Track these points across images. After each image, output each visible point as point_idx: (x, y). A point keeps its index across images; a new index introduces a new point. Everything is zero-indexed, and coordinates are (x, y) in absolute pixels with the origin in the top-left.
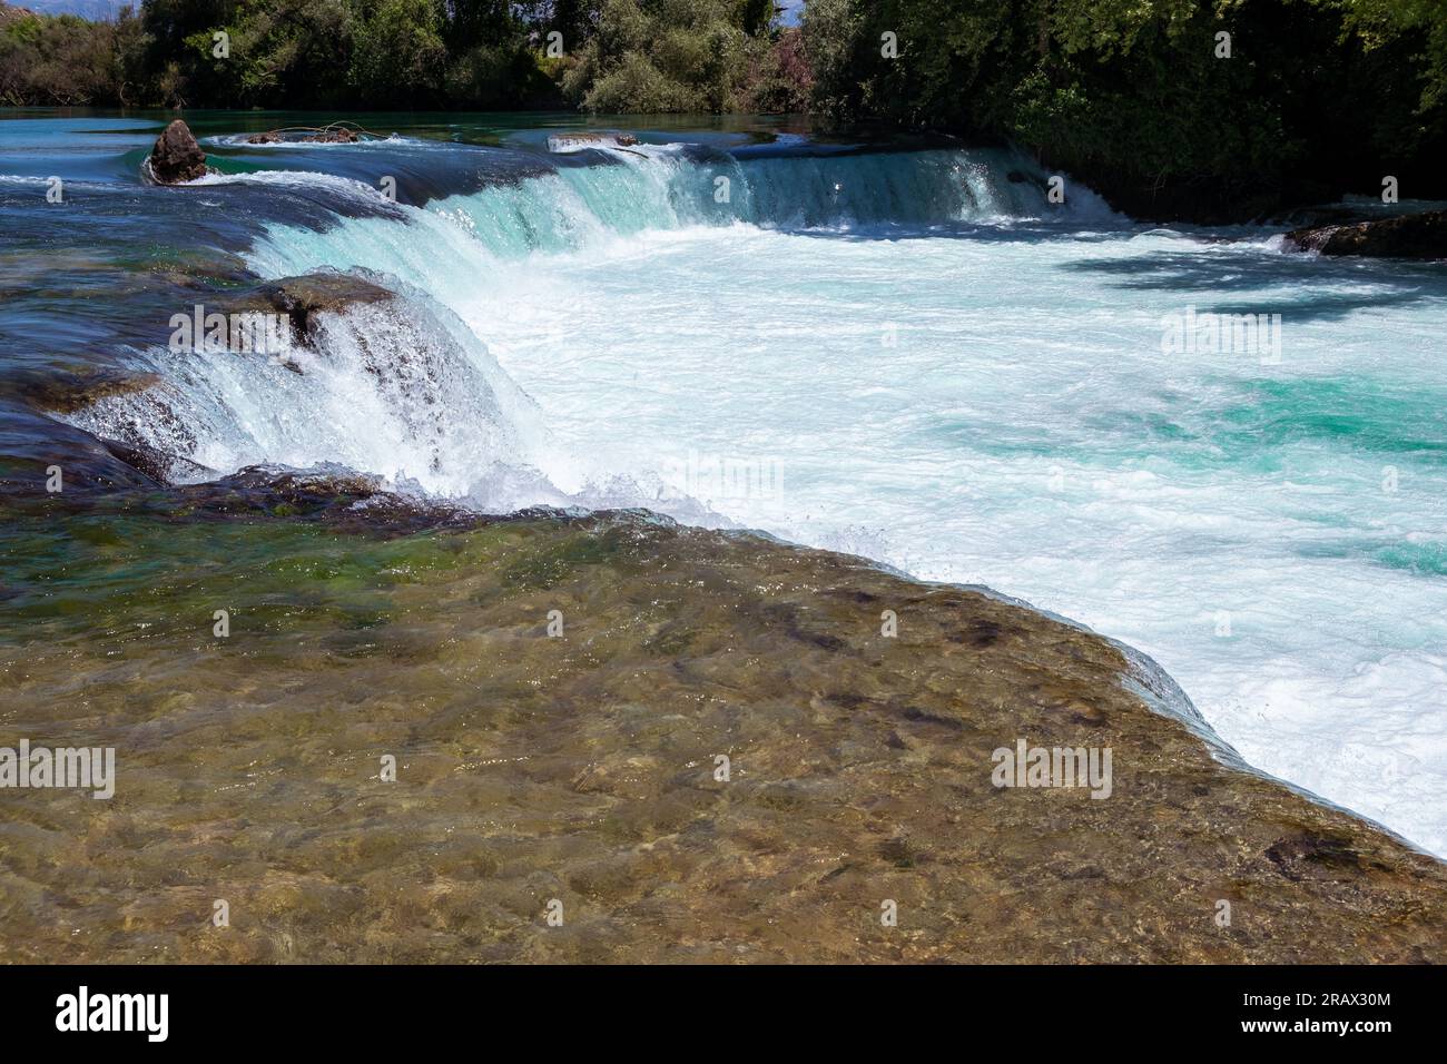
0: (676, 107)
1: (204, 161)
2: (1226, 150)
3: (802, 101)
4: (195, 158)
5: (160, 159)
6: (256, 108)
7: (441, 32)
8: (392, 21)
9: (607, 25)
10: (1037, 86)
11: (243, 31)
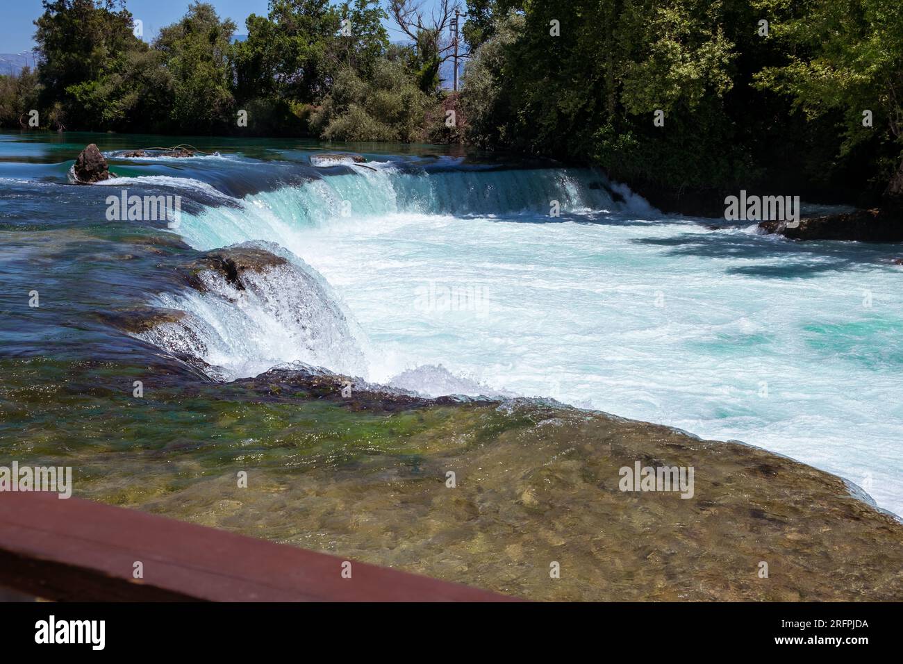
0: (381, 138)
1: (107, 169)
2: (720, 173)
3: (459, 136)
4: (103, 168)
5: (80, 167)
6: (110, 132)
7: (231, 88)
8: (201, 81)
9: (338, 86)
10: (607, 133)
11: (103, 84)
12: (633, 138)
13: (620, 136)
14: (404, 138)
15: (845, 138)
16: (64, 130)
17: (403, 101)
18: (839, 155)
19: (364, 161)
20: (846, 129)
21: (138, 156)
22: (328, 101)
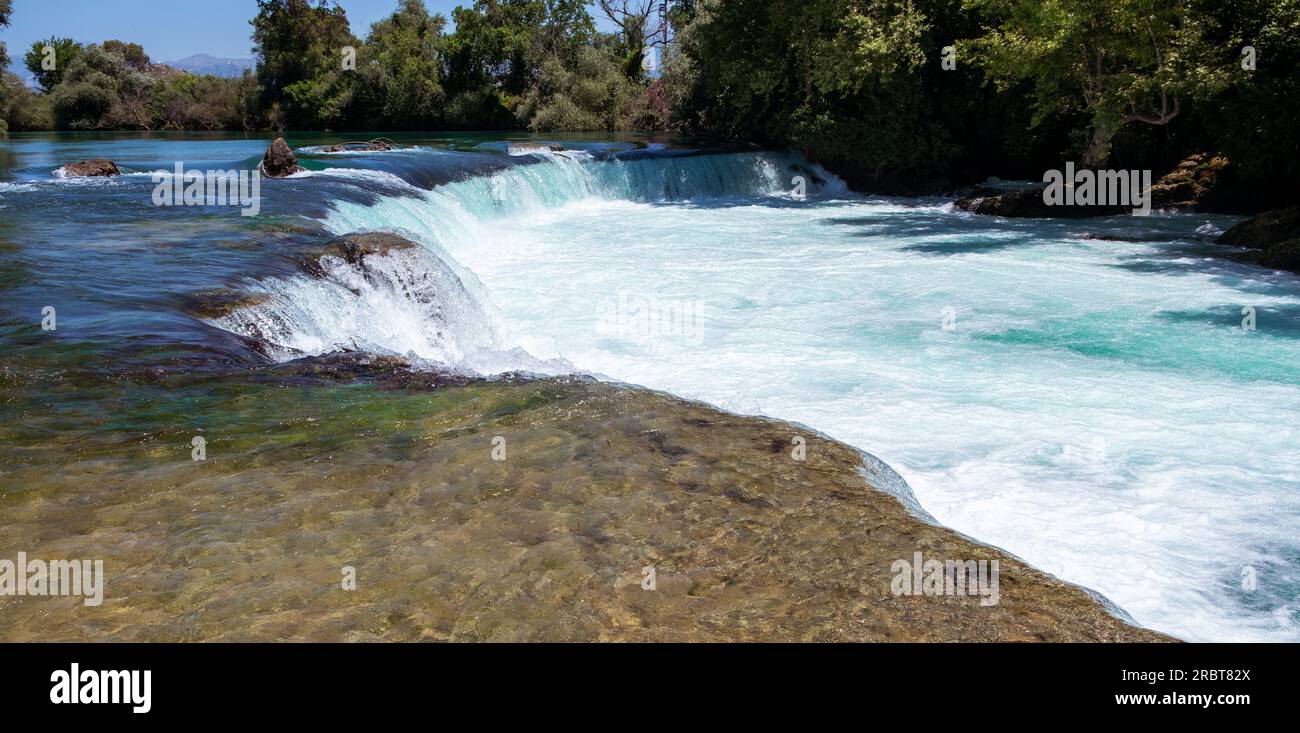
0: (587, 127)
1: (296, 163)
2: (918, 151)
3: (662, 123)
4: (291, 161)
5: (269, 162)
6: (327, 130)
7: (441, 82)
8: (411, 76)
9: (545, 77)
10: (805, 114)
11: (319, 83)
12: (830, 118)
13: (818, 116)
14: (610, 126)
15: (1036, 110)
16: (283, 130)
17: (608, 89)
18: (1030, 126)
19: (560, 149)
20: (1035, 100)
21: (335, 150)
22: (534, 92)
